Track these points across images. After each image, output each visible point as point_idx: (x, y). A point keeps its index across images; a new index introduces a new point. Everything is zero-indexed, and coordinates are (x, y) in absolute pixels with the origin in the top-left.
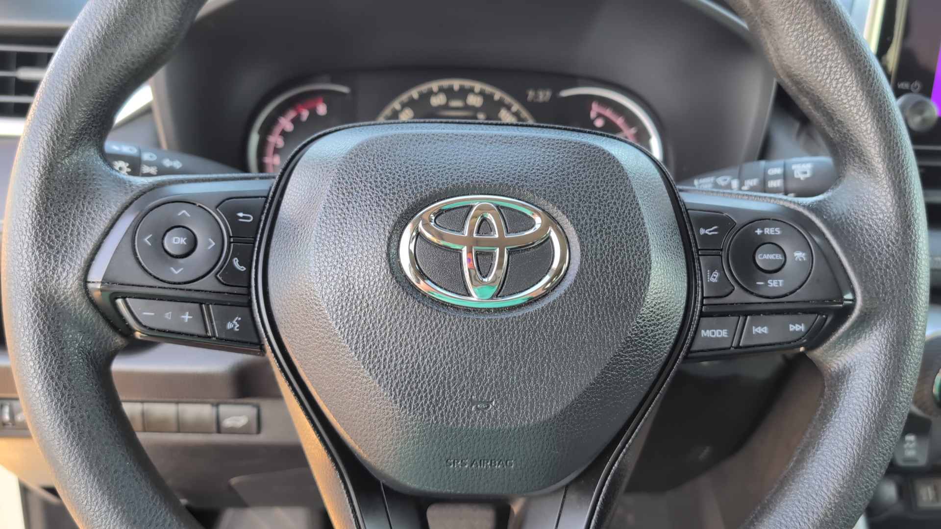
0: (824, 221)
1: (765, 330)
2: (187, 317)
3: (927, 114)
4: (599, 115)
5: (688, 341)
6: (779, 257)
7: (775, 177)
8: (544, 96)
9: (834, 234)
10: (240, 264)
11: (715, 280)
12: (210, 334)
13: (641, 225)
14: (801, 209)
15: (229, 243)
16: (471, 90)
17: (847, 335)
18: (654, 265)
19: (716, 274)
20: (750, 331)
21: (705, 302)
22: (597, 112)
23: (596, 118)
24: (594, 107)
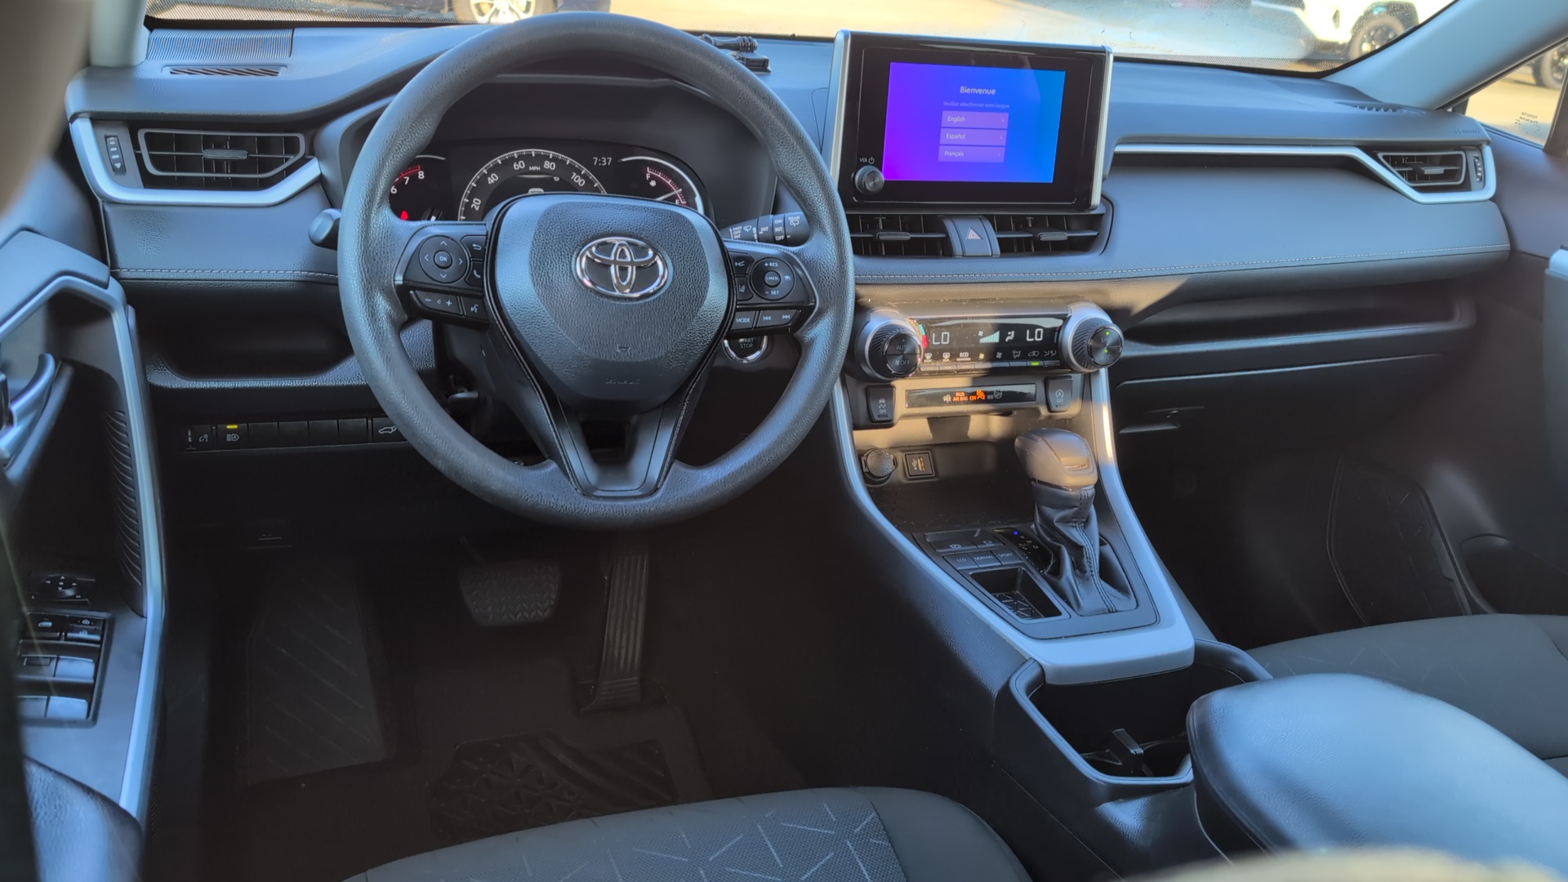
0: (801, 260)
1: (770, 318)
2: (449, 303)
3: (877, 180)
4: (653, 177)
5: (729, 324)
6: (777, 278)
7: (778, 226)
8: (606, 161)
9: (806, 267)
10: (478, 274)
11: (743, 291)
12: (461, 313)
13: (703, 257)
14: (789, 253)
15: (470, 262)
16: (547, 157)
17: (812, 321)
18: (711, 279)
19: (744, 287)
20: (762, 318)
21: (738, 303)
22: (651, 175)
23: (650, 180)
24: (648, 171)
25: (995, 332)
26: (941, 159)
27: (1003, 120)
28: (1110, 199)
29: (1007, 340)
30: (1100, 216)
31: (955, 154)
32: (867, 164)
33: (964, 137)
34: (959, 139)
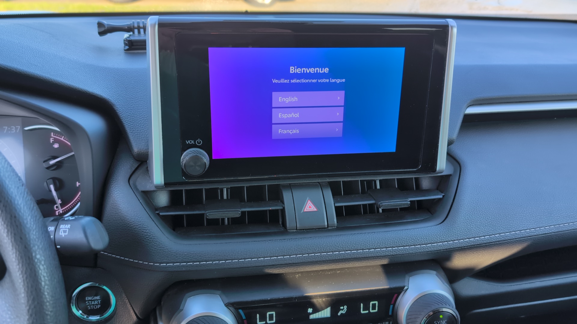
22: (55, 139)
23: (54, 143)
24: (52, 136)
25: (327, 308)
26: (274, 137)
27: (339, 97)
28: (458, 160)
29: (339, 314)
30: (448, 177)
31: (290, 132)
32: (194, 146)
33: (298, 115)
34: (293, 118)
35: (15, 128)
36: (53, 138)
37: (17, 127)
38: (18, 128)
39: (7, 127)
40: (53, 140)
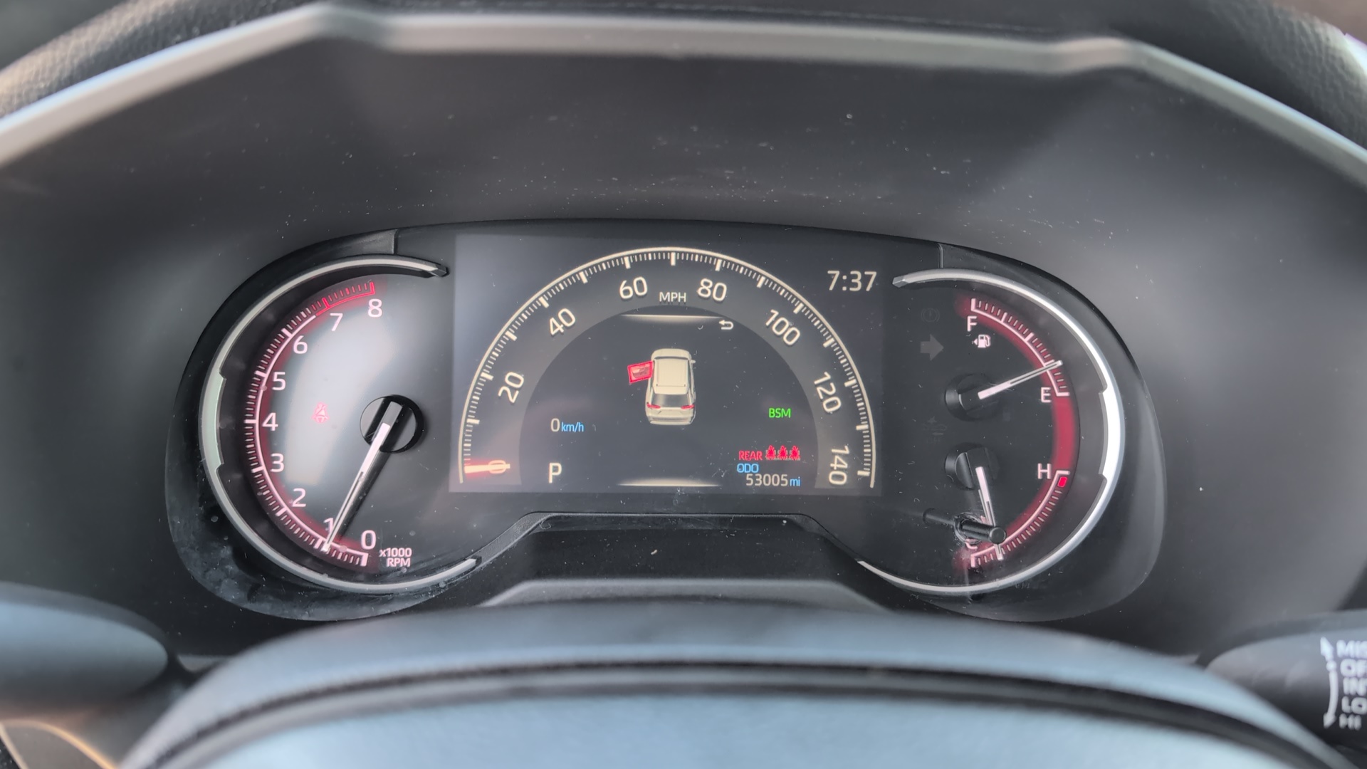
8: (862, 281)
16: (706, 269)
22: (980, 320)
23: (977, 331)
24: (973, 308)
35: (863, 275)
36: (975, 317)
37: (866, 273)
38: (870, 276)
39: (837, 273)
40: (975, 324)
